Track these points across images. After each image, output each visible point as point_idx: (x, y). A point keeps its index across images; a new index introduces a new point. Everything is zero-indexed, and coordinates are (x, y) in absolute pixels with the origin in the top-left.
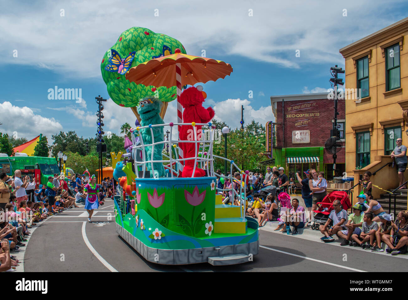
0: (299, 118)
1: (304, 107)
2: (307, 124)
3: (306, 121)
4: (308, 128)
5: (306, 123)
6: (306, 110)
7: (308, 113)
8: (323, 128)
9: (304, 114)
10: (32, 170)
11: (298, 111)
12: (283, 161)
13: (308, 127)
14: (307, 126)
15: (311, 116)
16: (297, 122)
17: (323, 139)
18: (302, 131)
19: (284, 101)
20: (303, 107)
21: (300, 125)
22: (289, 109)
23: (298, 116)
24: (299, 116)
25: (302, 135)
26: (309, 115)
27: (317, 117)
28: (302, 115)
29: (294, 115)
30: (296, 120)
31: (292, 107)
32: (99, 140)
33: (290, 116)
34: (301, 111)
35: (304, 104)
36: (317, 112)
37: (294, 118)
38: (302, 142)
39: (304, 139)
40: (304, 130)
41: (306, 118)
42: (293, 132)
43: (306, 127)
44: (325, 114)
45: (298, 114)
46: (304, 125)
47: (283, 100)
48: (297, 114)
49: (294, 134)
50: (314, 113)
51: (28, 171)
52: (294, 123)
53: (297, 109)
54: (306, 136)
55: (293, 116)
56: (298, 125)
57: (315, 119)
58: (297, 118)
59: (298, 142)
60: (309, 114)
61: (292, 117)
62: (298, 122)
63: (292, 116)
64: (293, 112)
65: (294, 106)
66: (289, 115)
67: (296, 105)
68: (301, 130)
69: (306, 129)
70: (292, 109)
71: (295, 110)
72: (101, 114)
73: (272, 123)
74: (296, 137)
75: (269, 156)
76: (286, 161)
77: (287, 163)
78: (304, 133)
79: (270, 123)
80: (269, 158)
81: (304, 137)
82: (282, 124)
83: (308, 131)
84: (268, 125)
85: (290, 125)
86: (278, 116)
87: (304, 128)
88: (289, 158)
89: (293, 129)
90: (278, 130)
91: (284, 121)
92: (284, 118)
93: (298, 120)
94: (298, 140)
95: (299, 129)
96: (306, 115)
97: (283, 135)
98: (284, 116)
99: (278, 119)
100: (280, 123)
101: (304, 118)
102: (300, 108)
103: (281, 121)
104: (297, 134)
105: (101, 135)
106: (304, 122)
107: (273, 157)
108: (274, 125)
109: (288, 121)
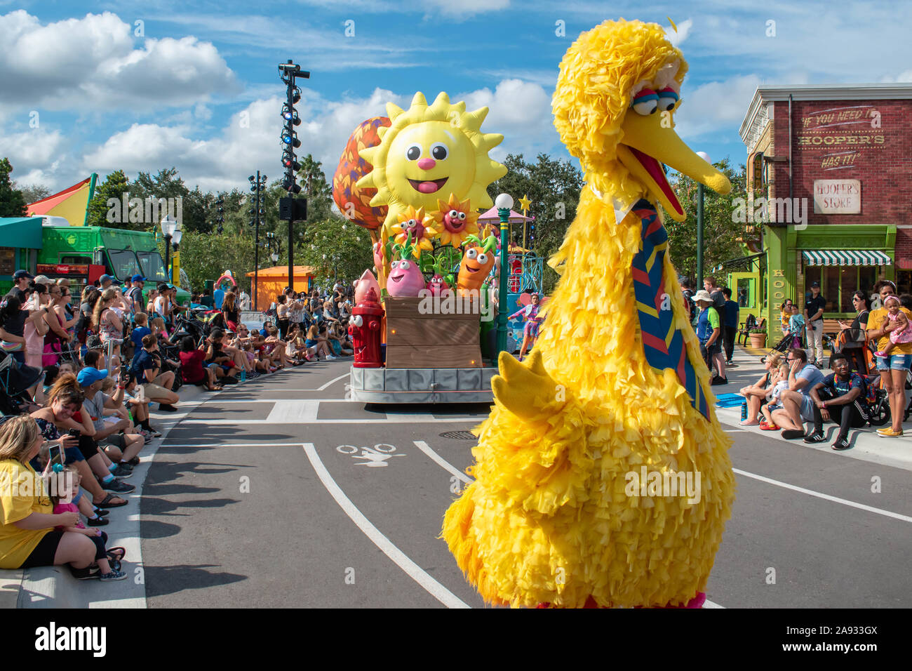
0: (833, 146)
1: (845, 119)
2: (853, 165)
3: (849, 157)
4: (854, 174)
5: (851, 160)
6: (850, 125)
7: (853, 135)
8: (893, 175)
9: (844, 138)
10: (83, 268)
11: (830, 129)
12: (789, 260)
13: (854, 172)
14: (854, 169)
15: (862, 141)
16: (826, 158)
17: (894, 206)
18: (839, 182)
19: (794, 99)
20: (841, 117)
21: (834, 167)
22: (807, 121)
23: (828, 140)
24: (833, 141)
25: (840, 191)
26: (859, 140)
27: (877, 145)
28: (838, 140)
29: (819, 138)
30: (825, 152)
31: (814, 116)
32: (286, 188)
33: (808, 142)
34: (837, 128)
35: (846, 110)
36: (878, 134)
37: (818, 146)
38: (839, 211)
39: (845, 203)
40: (844, 178)
41: (851, 148)
42: (817, 184)
43: (849, 172)
44: (899, 140)
45: (830, 137)
46: (846, 165)
47: (791, 96)
48: (826, 135)
49: (818, 190)
50: (869, 135)
51: (67, 270)
52: (818, 158)
53: (827, 124)
54: (849, 196)
55: (819, 141)
56: (830, 167)
57: (872, 153)
58: (827, 146)
59: (830, 210)
60: (856, 137)
61: (813, 144)
62: (830, 157)
63: (813, 141)
64: (816, 130)
65: (819, 116)
66: (805, 139)
67: (823, 114)
68: (837, 178)
69: (850, 178)
70: (814, 121)
71: (822, 124)
72: (294, 113)
73: (763, 158)
74: (824, 195)
75: (754, 246)
76: (799, 259)
77: (799, 266)
78: (846, 187)
79: (759, 156)
80: (755, 252)
81: (845, 196)
82: (788, 161)
83: (855, 184)
84: (754, 163)
85: (810, 164)
86: (778, 140)
87: (844, 172)
88: (807, 253)
89: (817, 175)
90: (776, 176)
91: (792, 153)
92: (792, 145)
93: (829, 152)
94: (829, 206)
95: (831, 175)
96: (850, 140)
97: (791, 192)
98: (793, 141)
99: (776, 146)
100: (781, 158)
101: (845, 146)
102: (834, 122)
103: (784, 152)
104: (826, 190)
105: (292, 172)
106: (846, 157)
107: (764, 249)
108: (766, 162)
109: (804, 154)
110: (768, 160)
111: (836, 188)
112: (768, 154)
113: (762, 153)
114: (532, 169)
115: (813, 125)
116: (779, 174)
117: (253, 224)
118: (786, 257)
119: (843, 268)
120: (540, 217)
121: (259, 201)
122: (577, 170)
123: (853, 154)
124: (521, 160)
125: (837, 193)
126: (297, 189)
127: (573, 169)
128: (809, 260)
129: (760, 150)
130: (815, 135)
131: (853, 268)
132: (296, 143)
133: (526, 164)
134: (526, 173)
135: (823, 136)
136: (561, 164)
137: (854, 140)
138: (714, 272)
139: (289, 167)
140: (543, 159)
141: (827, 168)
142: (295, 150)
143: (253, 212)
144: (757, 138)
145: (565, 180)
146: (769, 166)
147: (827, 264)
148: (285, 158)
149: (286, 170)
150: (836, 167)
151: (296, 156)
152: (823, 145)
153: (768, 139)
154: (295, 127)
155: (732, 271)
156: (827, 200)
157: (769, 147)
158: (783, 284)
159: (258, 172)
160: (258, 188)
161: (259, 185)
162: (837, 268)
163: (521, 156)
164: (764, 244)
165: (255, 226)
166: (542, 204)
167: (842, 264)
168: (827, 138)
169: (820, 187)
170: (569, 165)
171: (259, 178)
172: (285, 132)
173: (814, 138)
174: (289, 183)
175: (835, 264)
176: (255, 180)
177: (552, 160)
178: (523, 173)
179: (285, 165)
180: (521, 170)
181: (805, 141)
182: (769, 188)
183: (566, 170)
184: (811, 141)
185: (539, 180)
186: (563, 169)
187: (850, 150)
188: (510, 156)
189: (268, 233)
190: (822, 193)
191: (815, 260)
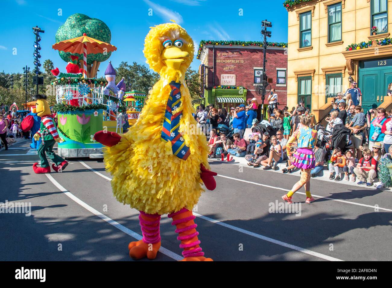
0: (227, 63)
2: (234, 69)
3: (232, 67)
6: (233, 57)
8: (246, 73)
9: (231, 61)
12: (213, 100)
13: (234, 72)
15: (237, 62)
16: (225, 67)
17: (246, 83)
18: (229, 75)
19: (215, 47)
20: (230, 54)
22: (219, 55)
24: (227, 61)
26: (235, 61)
27: (241, 63)
28: (229, 61)
30: (224, 65)
31: (221, 53)
33: (219, 61)
34: (229, 57)
36: (242, 60)
37: (222, 63)
38: (229, 84)
39: (231, 82)
40: (231, 74)
41: (233, 64)
42: (222, 75)
44: (248, 62)
46: (231, 69)
50: (239, 60)
52: (222, 67)
53: (225, 56)
55: (222, 61)
56: (226, 70)
57: (239, 66)
58: (225, 63)
59: (226, 84)
64: (222, 58)
67: (224, 52)
69: (233, 74)
70: (221, 55)
71: (224, 56)
72: (38, 45)
74: (224, 79)
75: (201, 96)
76: (216, 100)
77: (216, 103)
78: (231, 77)
79: (203, 66)
81: (231, 80)
82: (212, 67)
83: (234, 75)
84: (201, 68)
85: (220, 69)
86: (209, 60)
87: (231, 72)
88: (218, 98)
89: (222, 73)
90: (209, 72)
91: (214, 65)
92: (214, 62)
93: (226, 65)
95: (226, 73)
96: (233, 61)
97: (214, 78)
98: (214, 61)
99: (209, 63)
101: (231, 63)
102: (228, 55)
103: (211, 65)
104: (225, 77)
105: (38, 67)
108: (205, 68)
109: (218, 66)
110: (206, 67)
111: (228, 77)
112: (206, 65)
115: (221, 56)
116: (209, 71)
117: (25, 85)
118: (212, 100)
121: (27, 76)
125: (228, 79)
126: (40, 73)
128: (218, 100)
129: (204, 64)
132: (39, 56)
135: (224, 60)
139: (37, 65)
142: (39, 59)
143: (24, 81)
145: (142, 71)
146: (206, 69)
147: (224, 102)
148: (35, 62)
149: (35, 66)
150: (228, 70)
151: (39, 61)
153: (206, 60)
154: (39, 51)
156: (225, 81)
157: (207, 63)
159: (27, 66)
160: (27, 72)
161: (27, 71)
164: (204, 95)
165: (25, 86)
167: (229, 102)
169: (223, 77)
171: (27, 68)
172: (35, 52)
174: (37, 71)
175: (227, 102)
176: (25, 69)
179: (35, 64)
180: (126, 67)
181: (218, 61)
182: (206, 76)
184: (220, 61)
187: (233, 65)
188: (123, 62)
189: (31, 89)
191: (221, 101)
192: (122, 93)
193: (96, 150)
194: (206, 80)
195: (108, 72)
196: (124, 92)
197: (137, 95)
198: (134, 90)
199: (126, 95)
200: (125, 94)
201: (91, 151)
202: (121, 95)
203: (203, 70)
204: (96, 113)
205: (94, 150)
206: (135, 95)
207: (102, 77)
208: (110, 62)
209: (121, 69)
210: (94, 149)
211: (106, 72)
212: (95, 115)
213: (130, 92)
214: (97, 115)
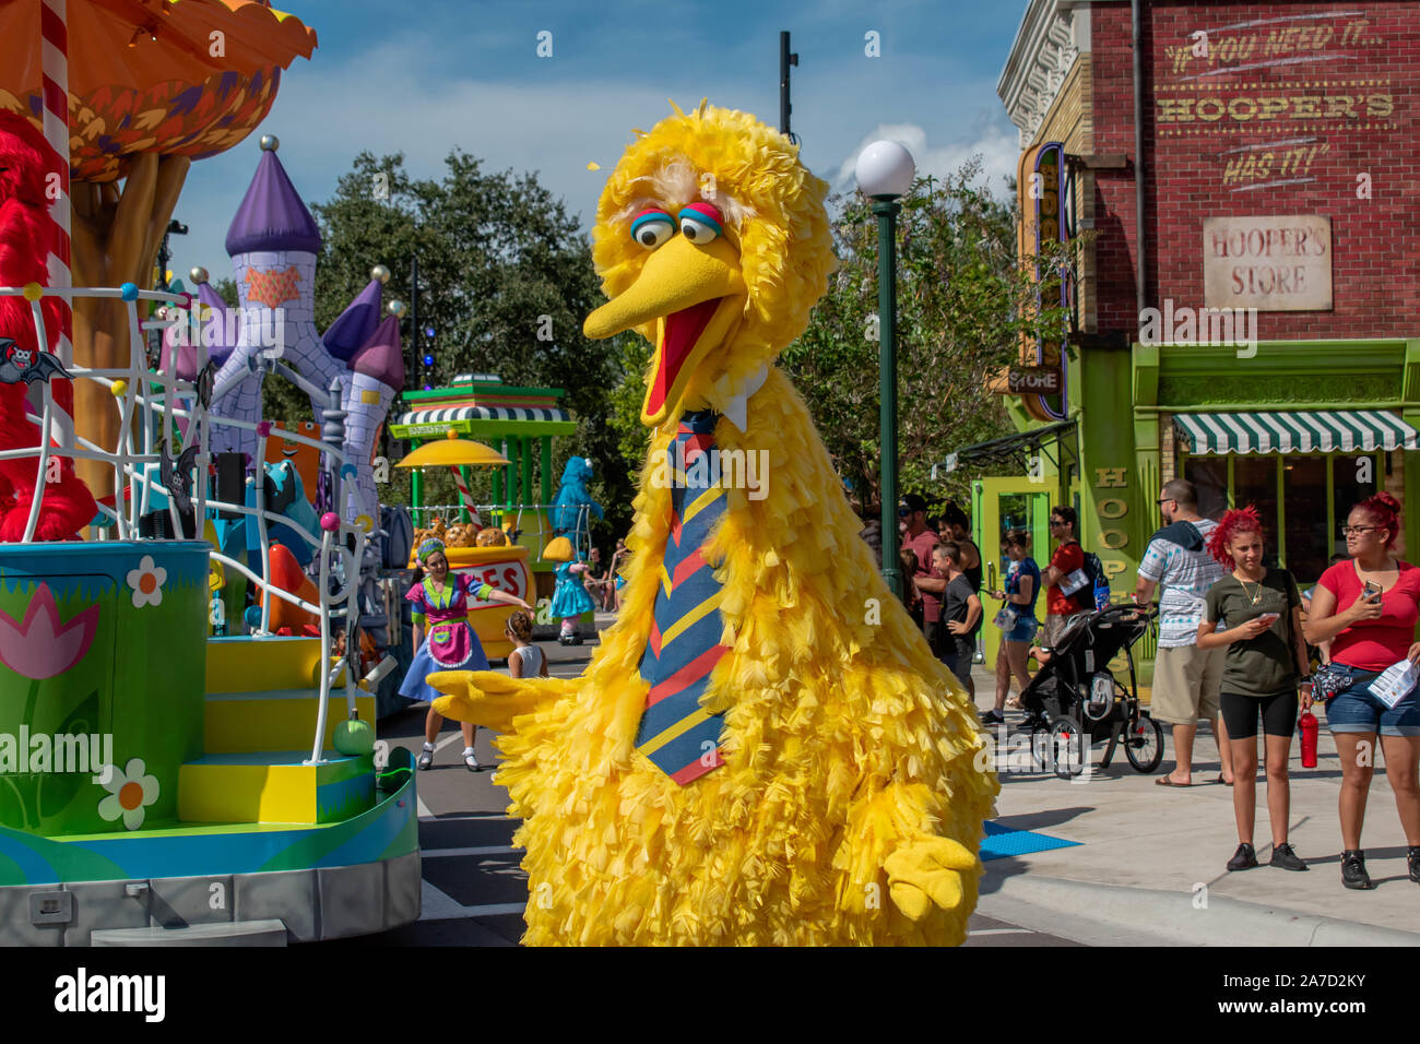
0: (1253, 124)
1: (1285, 48)
2: (1310, 175)
3: (1298, 153)
4: (1310, 202)
5: (1303, 163)
6: (1299, 67)
7: (1310, 93)
9: (1284, 102)
11: (1244, 76)
12: (1141, 440)
13: (1313, 195)
14: (1311, 187)
15: (1334, 111)
16: (1236, 157)
18: (1273, 223)
21: (1257, 181)
22: (1183, 55)
23: (1239, 108)
24: (1253, 110)
25: (1276, 248)
26: (1324, 106)
27: (1374, 119)
28: (1267, 108)
29: (1217, 102)
30: (1228, 141)
31: (1201, 41)
33: (1185, 114)
34: (1264, 75)
35: (1288, 25)
36: (1377, 89)
37: (1212, 125)
38: (1276, 301)
39: (1290, 282)
40: (1286, 212)
41: (1303, 127)
42: (1213, 228)
43: (1298, 195)
45: (1247, 101)
46: (1289, 175)
48: (1234, 94)
49: (1215, 244)
50: (1352, 92)
52: (1214, 159)
53: (1236, 62)
54: (1299, 260)
55: (1211, 109)
56: (1247, 181)
57: (1360, 139)
58: (1237, 124)
59: (1247, 303)
60: (1317, 99)
61: (1198, 119)
62: (1247, 154)
63: (1200, 111)
64: (1207, 81)
65: (1214, 41)
66: (1176, 106)
67: (1226, 33)
68: (1267, 212)
69: (1302, 211)
70: (1199, 58)
71: (1222, 63)
73: (1061, 159)
74: (1232, 261)
75: (1042, 404)
76: (1167, 436)
77: (1169, 457)
78: (1290, 239)
79: (1052, 153)
80: (1043, 419)
81: (1290, 263)
82: (1130, 163)
83: (1315, 228)
84: (1038, 172)
85: (1190, 174)
86: (1103, 108)
87: (1286, 196)
88: (1186, 419)
89: (1211, 205)
90: (1098, 209)
91: (1142, 144)
92: (1141, 121)
93: (1243, 141)
94: (1247, 289)
95: (1250, 205)
96: (1299, 108)
97: (1141, 251)
98: (1141, 112)
99: (1097, 123)
100: (1113, 158)
101: (1287, 125)
102: (1255, 57)
103: (1120, 141)
104: (1238, 245)
106: (1289, 154)
107: (1071, 411)
108: (1071, 175)
109: (1176, 150)
110: (1076, 164)
111: (1265, 241)
112: (1079, 147)
113: (1060, 145)
114: (427, 193)
115: (1197, 64)
116: (1106, 200)
118: (1132, 432)
119: (1287, 459)
120: (449, 330)
122: (554, 200)
123: (1309, 146)
124: (397, 171)
125: (1268, 254)
127: (544, 196)
128: (1193, 439)
129: (1053, 137)
130: (1204, 94)
131: (1314, 463)
133: (410, 182)
134: (411, 206)
135: (1226, 97)
136: (511, 180)
137: (1311, 107)
138: (934, 477)
140: (462, 167)
141: (1238, 185)
144: (1045, 105)
146: (1080, 182)
147: (1244, 449)
150: (1263, 181)
152: (1226, 120)
153: (1076, 106)
155: (986, 474)
156: (1238, 275)
157: (1080, 129)
158: (1123, 508)
162: (1270, 462)
163: (398, 161)
164: (1070, 398)
166: (457, 293)
167: (1286, 450)
168: (1235, 102)
169: (1220, 239)
170: (532, 182)
173: (1202, 103)
175: (1265, 448)
177: (485, 171)
178: (402, 205)
181: (1167, 112)
183: (523, 198)
184: (1193, 109)
185: (449, 227)
186: (516, 196)
187: (1300, 134)
190: (1225, 254)
191: (1212, 441)
192: (374, 400)
193: (148, 895)
194: (1081, 273)
195: (261, 227)
196: (390, 393)
197: (494, 415)
198: (468, 377)
199: (407, 418)
200: (399, 409)
201: (104, 902)
202: (368, 414)
203: (1056, 192)
204: (147, 583)
205: (125, 895)
206: (475, 415)
207: (204, 273)
208: (271, 149)
209: (356, 207)
210: (132, 890)
211: (243, 233)
212: (139, 600)
213: (439, 391)
214: (156, 598)
